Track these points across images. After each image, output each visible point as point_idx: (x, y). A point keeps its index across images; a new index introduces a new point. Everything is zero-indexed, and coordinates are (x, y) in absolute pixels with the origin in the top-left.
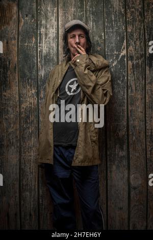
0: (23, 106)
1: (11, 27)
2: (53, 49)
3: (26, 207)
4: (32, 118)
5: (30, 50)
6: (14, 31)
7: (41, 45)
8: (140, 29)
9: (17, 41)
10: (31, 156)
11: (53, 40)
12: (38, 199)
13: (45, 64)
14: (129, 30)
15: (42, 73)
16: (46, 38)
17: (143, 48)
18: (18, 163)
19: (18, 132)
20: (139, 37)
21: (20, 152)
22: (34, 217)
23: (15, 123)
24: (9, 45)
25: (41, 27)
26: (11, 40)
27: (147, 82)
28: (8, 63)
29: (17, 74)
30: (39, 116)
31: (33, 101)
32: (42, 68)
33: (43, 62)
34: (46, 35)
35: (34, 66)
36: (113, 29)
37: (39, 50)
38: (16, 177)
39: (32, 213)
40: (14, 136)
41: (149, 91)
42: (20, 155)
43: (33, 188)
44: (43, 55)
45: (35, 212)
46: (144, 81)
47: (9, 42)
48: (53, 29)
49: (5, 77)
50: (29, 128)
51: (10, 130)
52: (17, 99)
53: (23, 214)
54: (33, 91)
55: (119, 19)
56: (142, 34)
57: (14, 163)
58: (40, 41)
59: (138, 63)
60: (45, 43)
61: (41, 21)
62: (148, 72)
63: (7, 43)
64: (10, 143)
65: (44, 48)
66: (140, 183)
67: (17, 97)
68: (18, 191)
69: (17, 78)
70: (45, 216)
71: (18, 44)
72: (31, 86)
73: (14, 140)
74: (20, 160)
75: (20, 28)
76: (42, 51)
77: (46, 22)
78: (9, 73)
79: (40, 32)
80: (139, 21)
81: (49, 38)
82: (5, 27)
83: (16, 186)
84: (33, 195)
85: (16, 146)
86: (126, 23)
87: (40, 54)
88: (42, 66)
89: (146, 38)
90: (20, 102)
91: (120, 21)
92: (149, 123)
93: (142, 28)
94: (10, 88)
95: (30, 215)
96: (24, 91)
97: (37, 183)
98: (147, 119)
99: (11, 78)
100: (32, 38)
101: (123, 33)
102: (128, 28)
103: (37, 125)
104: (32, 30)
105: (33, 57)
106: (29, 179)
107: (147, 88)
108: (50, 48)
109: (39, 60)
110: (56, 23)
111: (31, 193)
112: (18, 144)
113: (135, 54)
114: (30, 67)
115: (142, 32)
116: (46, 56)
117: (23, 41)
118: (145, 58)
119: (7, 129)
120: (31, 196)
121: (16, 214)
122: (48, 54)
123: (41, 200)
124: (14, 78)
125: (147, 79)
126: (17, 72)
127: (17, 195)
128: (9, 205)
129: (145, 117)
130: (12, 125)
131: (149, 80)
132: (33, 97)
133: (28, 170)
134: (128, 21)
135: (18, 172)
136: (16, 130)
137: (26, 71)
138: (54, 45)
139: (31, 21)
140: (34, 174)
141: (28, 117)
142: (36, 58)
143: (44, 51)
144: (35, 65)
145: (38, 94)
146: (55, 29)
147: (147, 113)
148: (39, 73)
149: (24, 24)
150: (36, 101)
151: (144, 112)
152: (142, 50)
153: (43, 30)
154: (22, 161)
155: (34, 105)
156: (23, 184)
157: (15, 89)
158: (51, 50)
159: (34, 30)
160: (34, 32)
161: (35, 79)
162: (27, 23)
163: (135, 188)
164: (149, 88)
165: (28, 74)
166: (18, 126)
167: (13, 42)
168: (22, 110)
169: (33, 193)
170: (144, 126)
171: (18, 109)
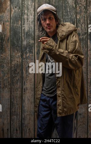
0: (12, 63)
1: (6, 15)
2: (31, 28)
3: (14, 125)
4: (18, 71)
5: (17, 28)
6: (8, 17)
7: (24, 25)
8: (84, 17)
9: (9, 23)
10: (17, 94)
11: (32, 22)
12: (22, 120)
13: (27, 37)
14: (78, 17)
15: (25, 43)
16: (27, 22)
17: (86, 29)
18: (10, 98)
19: (10, 79)
20: (84, 22)
21: (11, 91)
22: (19, 131)
23: (8, 74)
24: (5, 25)
25: (24, 15)
26: (6, 22)
27: (88, 49)
28: (4, 36)
29: (9, 43)
30: (22, 69)
31: (19, 60)
32: (25, 40)
33: (25, 36)
34: (28, 19)
35: (19, 39)
36: (68, 17)
37: (23, 29)
38: (8, 107)
39: (18, 129)
40: (7, 82)
41: (89, 55)
42: (11, 93)
43: (18, 113)
44: (25, 32)
45: (19, 128)
46: (86, 49)
47: (5, 23)
48: (32, 16)
49: (2, 45)
50: (16, 77)
51: (5, 78)
52: (9, 59)
53: (12, 129)
54: (19, 54)
55: (72, 10)
56: (85, 20)
57: (7, 98)
58: (24, 23)
59: (83, 38)
60: (27, 25)
61: (25, 11)
62: (89, 43)
63: (4, 24)
64: (5, 86)
65: (26, 27)
66: (84, 111)
67: (9, 57)
68: (9, 115)
69: (9, 46)
70: (26, 131)
71: (10, 25)
72: (18, 51)
73: (7, 84)
74: (11, 96)
75: (12, 15)
76: (25, 29)
77: (28, 11)
78: (4, 42)
79: (24, 17)
80: (84, 12)
81: (29, 21)
82: (2, 14)
83: (8, 112)
84: (18, 118)
85: (8, 88)
86: (76, 13)
87: (23, 31)
88: (25, 38)
89: (88, 23)
90: (11, 61)
91: (72, 12)
92: (89, 74)
93: (86, 16)
94: (5, 51)
95: (17, 130)
96: (14, 54)
97: (21, 111)
98: (88, 72)
99: (6, 46)
100: (19, 21)
101: (74, 19)
102: (77, 16)
103: (21, 75)
104: (19, 16)
105: (20, 33)
106: (16, 108)
107: (88, 53)
108: (30, 28)
109: (23, 35)
110: (33, 12)
111: (17, 116)
112: (10, 87)
113: (81, 32)
114: (17, 40)
115: (86, 19)
116: (27, 33)
117: (14, 23)
118: (87, 35)
119: (3, 77)
120: (17, 118)
121: (8, 130)
122: (29, 31)
123: (23, 121)
124: (8, 46)
125: (88, 48)
126: (9, 42)
127: (9, 118)
128: (4, 124)
129: (87, 70)
130: (6, 75)
131: (90, 48)
132: (19, 58)
133: (16, 103)
134: (78, 12)
135: (9, 103)
136: (8, 78)
137: (15, 42)
138: (32, 26)
139: (18, 11)
140: (19, 105)
141: (16, 70)
142: (21, 34)
143: (26, 30)
144: (21, 38)
145: (22, 56)
146: (33, 16)
147: (88, 68)
148: (23, 43)
149: (14, 12)
150: (21, 60)
151: (86, 68)
152: (85, 30)
153: (25, 16)
154: (12, 97)
155: (19, 63)
156: (12, 111)
157: (8, 52)
158: (30, 29)
159: (20, 16)
160: (20, 18)
161: (20, 46)
162: (16, 12)
163: (80, 114)
164: (90, 53)
165: (16, 43)
166: (10, 75)
167: (7, 23)
168: (12, 66)
169: (18, 117)
170: (86, 76)
171: (10, 65)
